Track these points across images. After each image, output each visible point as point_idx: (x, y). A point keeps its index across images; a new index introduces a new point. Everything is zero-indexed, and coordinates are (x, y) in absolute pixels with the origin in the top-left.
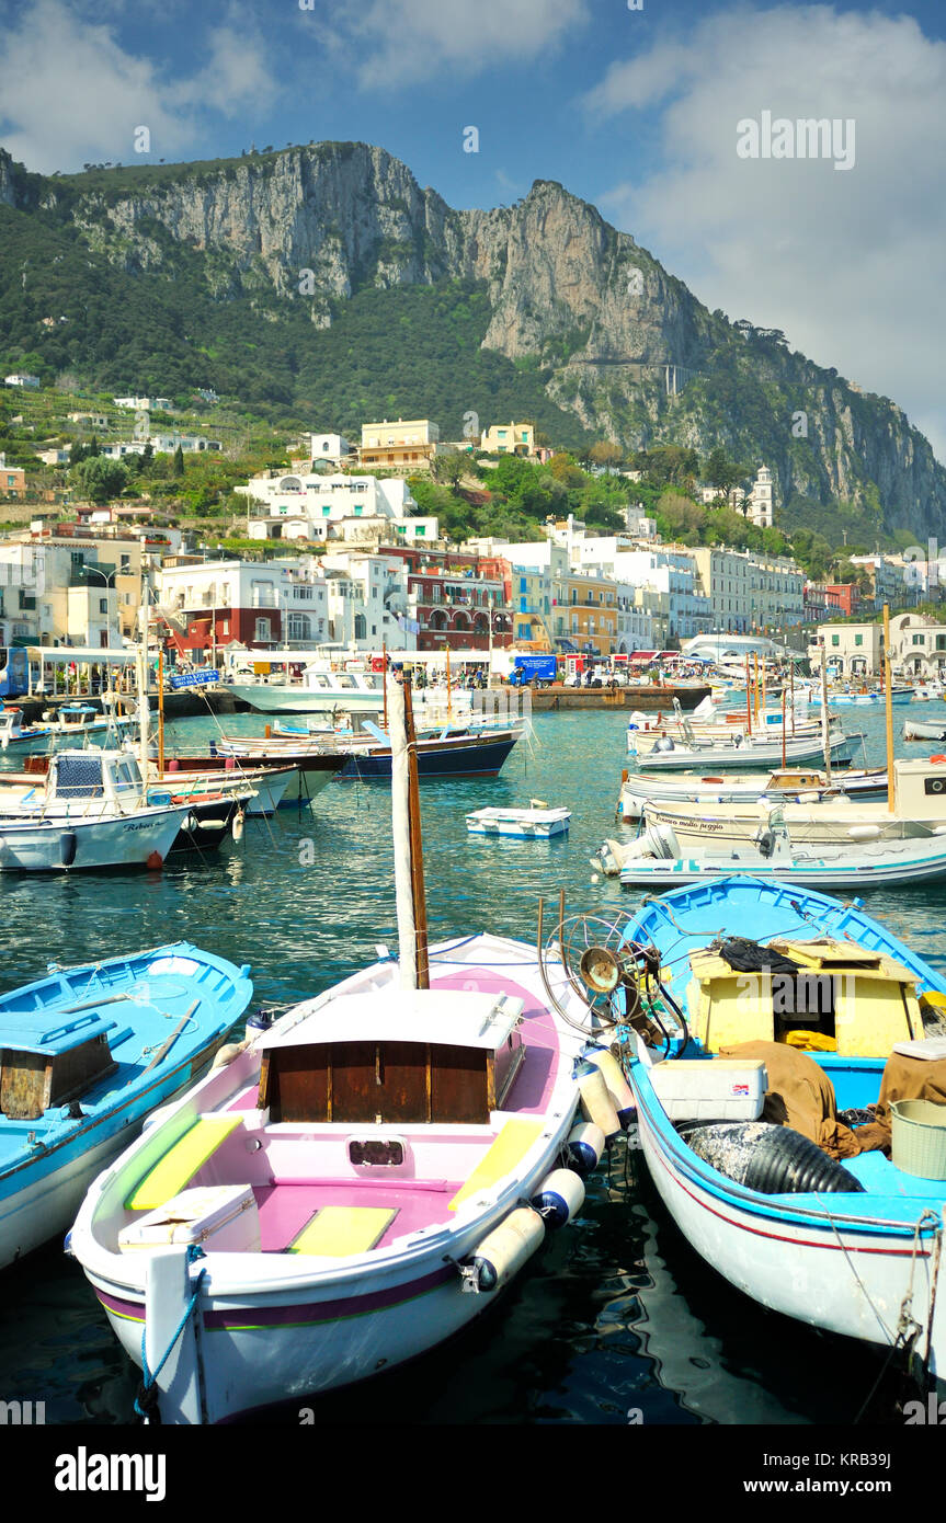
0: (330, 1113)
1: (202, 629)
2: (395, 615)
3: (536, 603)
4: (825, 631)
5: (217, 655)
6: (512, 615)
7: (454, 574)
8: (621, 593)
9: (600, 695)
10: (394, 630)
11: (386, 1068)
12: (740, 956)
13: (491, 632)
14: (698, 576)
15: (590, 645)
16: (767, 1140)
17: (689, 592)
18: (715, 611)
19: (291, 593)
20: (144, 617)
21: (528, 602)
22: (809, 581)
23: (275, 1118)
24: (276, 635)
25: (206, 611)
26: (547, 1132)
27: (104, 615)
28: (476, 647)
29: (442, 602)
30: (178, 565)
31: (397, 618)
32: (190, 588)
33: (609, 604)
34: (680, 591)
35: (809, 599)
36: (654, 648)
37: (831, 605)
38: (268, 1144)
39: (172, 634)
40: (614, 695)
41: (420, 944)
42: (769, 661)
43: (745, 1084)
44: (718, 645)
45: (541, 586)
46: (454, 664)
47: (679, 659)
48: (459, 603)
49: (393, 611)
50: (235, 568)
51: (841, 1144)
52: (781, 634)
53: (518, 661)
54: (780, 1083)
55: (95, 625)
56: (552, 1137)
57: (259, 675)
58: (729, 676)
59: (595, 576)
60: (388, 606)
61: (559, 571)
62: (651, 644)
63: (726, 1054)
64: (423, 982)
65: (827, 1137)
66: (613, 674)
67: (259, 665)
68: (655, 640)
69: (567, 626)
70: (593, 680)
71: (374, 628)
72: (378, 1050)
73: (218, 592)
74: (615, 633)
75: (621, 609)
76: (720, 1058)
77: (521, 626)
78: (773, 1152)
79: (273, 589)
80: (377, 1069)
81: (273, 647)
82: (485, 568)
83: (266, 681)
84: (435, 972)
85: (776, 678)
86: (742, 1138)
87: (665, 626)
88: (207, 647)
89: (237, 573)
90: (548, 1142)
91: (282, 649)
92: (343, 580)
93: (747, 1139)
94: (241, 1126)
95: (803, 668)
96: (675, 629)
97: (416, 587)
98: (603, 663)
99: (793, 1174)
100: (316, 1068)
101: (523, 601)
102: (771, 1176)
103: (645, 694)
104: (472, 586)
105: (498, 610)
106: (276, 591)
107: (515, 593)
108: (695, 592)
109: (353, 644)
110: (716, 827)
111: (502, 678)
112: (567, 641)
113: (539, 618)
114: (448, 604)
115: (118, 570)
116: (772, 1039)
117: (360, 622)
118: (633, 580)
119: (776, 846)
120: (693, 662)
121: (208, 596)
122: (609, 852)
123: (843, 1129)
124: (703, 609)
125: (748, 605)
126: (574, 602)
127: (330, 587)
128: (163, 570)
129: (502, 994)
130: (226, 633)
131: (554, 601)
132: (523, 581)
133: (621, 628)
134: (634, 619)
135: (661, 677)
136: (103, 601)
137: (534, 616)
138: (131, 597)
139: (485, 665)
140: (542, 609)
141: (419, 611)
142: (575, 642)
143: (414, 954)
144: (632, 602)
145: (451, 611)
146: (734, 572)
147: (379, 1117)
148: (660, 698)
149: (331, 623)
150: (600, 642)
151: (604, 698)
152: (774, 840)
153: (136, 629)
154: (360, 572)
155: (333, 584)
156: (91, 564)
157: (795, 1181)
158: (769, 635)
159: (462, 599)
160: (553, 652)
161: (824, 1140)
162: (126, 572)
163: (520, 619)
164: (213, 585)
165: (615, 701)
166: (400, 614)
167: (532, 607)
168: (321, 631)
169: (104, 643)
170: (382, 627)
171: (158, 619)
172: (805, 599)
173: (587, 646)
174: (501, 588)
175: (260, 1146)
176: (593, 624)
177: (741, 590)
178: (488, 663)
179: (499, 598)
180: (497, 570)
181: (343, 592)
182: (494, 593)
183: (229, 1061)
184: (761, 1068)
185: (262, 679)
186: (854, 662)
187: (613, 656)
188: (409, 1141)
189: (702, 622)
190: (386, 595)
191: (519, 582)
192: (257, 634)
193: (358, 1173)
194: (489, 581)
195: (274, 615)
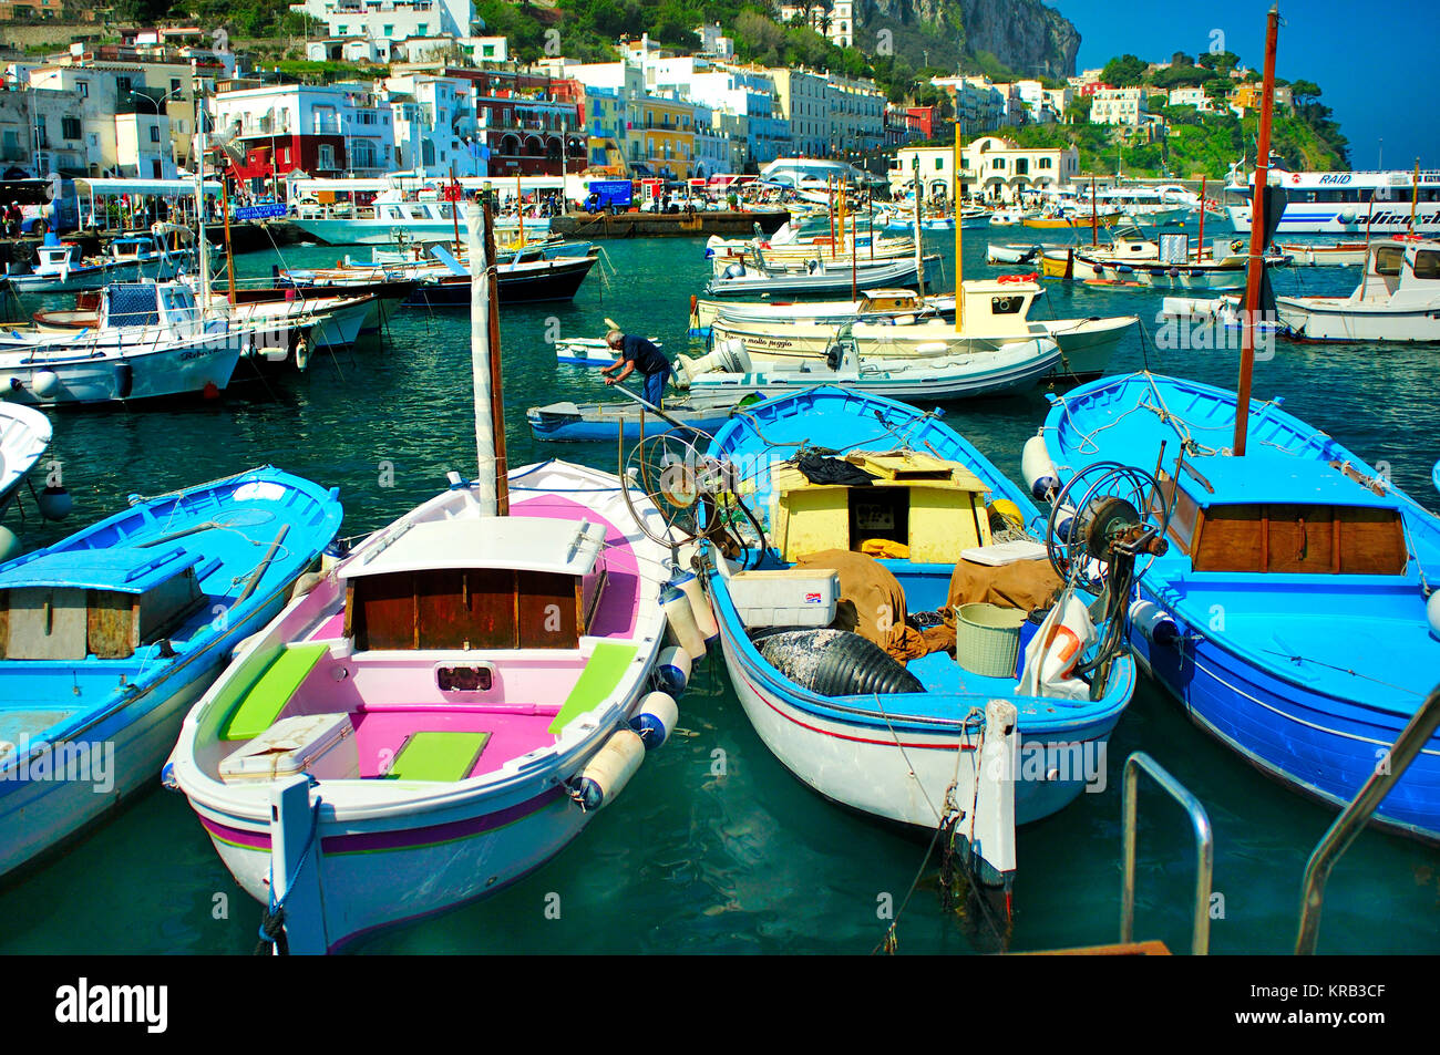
0: (417, 641)
1: (263, 158)
2: (464, 140)
3: (611, 127)
4: (905, 156)
5: (278, 185)
6: (586, 140)
7: (524, 97)
8: (697, 116)
9: (678, 221)
10: (463, 155)
11: (474, 595)
12: (817, 469)
13: (564, 157)
14: (777, 98)
15: (667, 170)
16: (835, 645)
17: (768, 115)
18: (793, 134)
19: (354, 119)
20: (200, 144)
21: (602, 126)
22: (889, 104)
23: (361, 646)
24: (340, 162)
25: (266, 138)
26: (641, 656)
27: (156, 144)
28: (550, 174)
29: (513, 126)
30: (233, 90)
31: (467, 143)
32: (247, 114)
33: (685, 128)
34: (758, 114)
35: (890, 122)
36: (732, 172)
37: (911, 128)
38: (356, 672)
39: (229, 164)
40: (692, 220)
41: (500, 471)
42: (849, 186)
43: (817, 592)
44: (798, 169)
45: (615, 109)
46: (525, 190)
47: (757, 183)
48: (531, 127)
49: (463, 136)
50: (293, 92)
51: (909, 645)
52: (861, 158)
53: (593, 187)
54: (852, 590)
55: (146, 155)
56: (645, 661)
57: (323, 205)
58: (808, 201)
59: (671, 98)
60: (457, 131)
61: (633, 93)
62: (728, 168)
63: (803, 563)
64: (502, 509)
65: (896, 639)
66: (690, 199)
67: (323, 195)
68: (733, 165)
69: (642, 150)
70: (669, 205)
71: (443, 154)
72: (465, 577)
73: (278, 119)
74: (692, 157)
75: (698, 132)
76: (797, 568)
77: (595, 151)
78: (840, 656)
79: (335, 113)
80: (465, 596)
81: (338, 175)
82: (557, 90)
83: (332, 211)
84: (515, 498)
85: (856, 203)
86: (812, 644)
87: (743, 150)
88: (268, 176)
89: (297, 97)
90: (641, 666)
91: (347, 177)
92: (408, 104)
93: (816, 645)
94: (327, 654)
95: (882, 192)
96: (754, 153)
97: (485, 111)
98: (680, 188)
99: (859, 677)
100: (401, 596)
101: (597, 125)
102: (838, 679)
103: (724, 219)
104: (544, 109)
105: (572, 134)
106: (339, 116)
107: (588, 117)
108: (774, 114)
109: (421, 171)
110: (785, 344)
111: (577, 204)
112: (643, 166)
113: (614, 142)
114: (520, 128)
115: (169, 94)
116: (847, 548)
117: (428, 147)
118: (710, 102)
119: (844, 359)
120: (772, 186)
121: (267, 122)
122: (681, 367)
123: (911, 632)
124: (782, 132)
125: (828, 128)
126: (649, 125)
127: (395, 112)
128: (218, 96)
129: (584, 520)
130: (288, 161)
131: (629, 125)
132: (597, 104)
133: (698, 152)
134: (712, 142)
135: (739, 201)
136: (154, 129)
137: (609, 140)
138: (184, 124)
139: (558, 191)
140: (617, 133)
141: (489, 136)
142: (651, 167)
143: (494, 481)
144: (710, 125)
145: (522, 135)
146: (813, 95)
147: (467, 643)
148: (739, 224)
149: (398, 149)
150: (678, 166)
151: (682, 224)
152: (842, 353)
153: (192, 159)
154: (427, 95)
155: (398, 108)
156: (138, 90)
157: (860, 683)
158: (849, 160)
159: (533, 122)
160: (629, 177)
161: (893, 642)
162: (177, 97)
163: (595, 143)
164: (271, 110)
165: (692, 227)
166: (469, 139)
167: (606, 130)
168: (387, 158)
169: (157, 175)
170: (451, 154)
171: (214, 147)
172: (886, 122)
173: (663, 171)
174: (574, 111)
175: (347, 674)
176: (669, 148)
177: (820, 113)
178: (562, 190)
179: (572, 121)
180: (570, 92)
181: (409, 117)
182: (567, 117)
183: (309, 591)
184: (833, 578)
185: (327, 209)
186: (934, 187)
187: (690, 181)
188: (498, 667)
189: (782, 144)
190: (455, 120)
191: (592, 105)
192: (320, 162)
193: (446, 698)
194: (561, 104)
195: (337, 142)
